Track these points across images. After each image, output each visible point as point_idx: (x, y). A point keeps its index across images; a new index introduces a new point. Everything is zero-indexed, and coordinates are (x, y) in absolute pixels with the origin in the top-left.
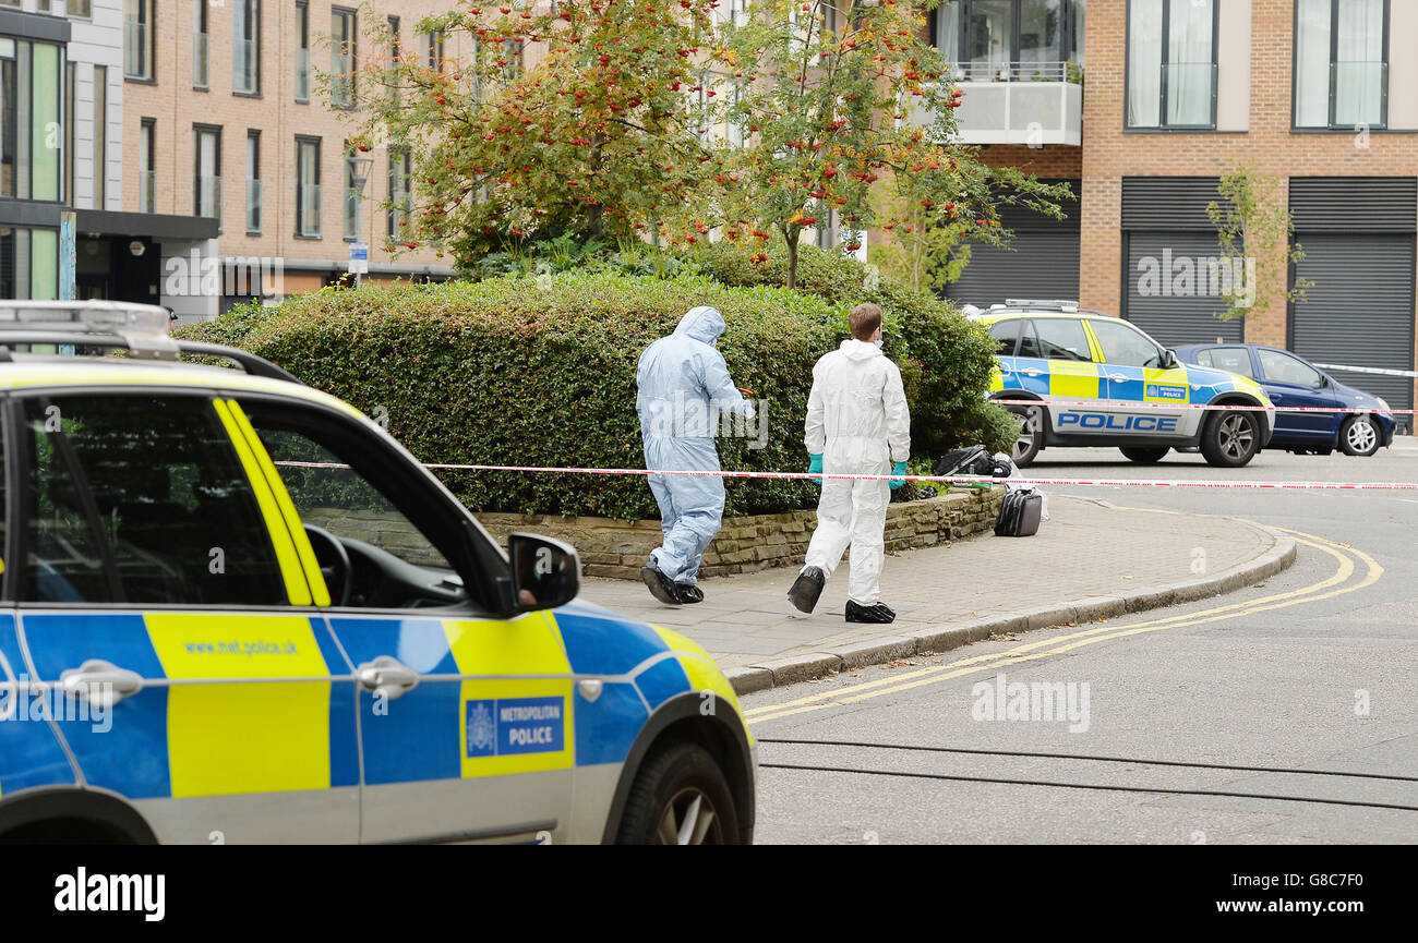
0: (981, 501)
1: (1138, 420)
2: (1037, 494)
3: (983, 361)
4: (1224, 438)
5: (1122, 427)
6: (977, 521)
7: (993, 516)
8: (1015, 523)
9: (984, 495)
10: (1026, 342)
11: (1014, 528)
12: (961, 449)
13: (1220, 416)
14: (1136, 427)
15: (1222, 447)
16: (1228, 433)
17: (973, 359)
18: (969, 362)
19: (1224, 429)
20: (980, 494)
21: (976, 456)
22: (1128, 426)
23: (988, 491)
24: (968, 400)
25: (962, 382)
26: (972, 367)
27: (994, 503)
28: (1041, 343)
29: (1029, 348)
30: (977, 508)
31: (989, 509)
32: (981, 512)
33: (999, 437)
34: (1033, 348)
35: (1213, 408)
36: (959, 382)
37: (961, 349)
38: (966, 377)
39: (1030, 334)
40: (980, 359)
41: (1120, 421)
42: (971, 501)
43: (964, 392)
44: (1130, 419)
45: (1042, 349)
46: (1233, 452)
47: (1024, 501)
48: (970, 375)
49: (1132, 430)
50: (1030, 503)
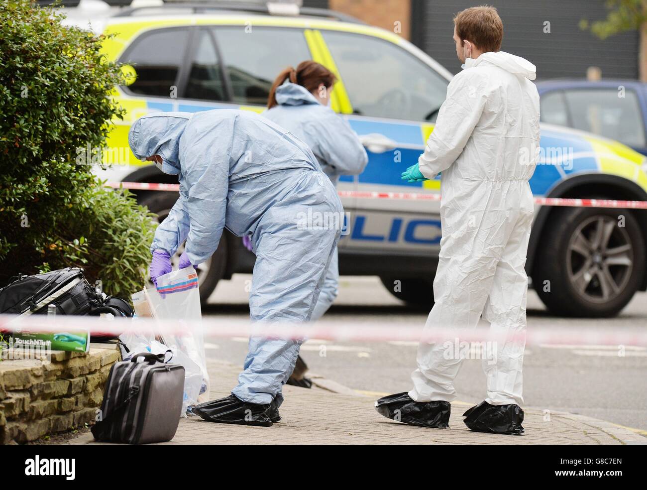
0: (67, 374)
1: (412, 225)
2: (175, 363)
3: (91, 107)
4: (578, 261)
5: (380, 238)
6: (60, 412)
7: (92, 404)
8: (131, 419)
9: (75, 364)
10: (199, 72)
11: (129, 428)
12: (42, 276)
13: (571, 218)
14: (409, 237)
15: (574, 278)
16: (585, 252)
17: (70, 103)
18: (62, 109)
19: (577, 244)
20: (65, 362)
21: (65, 289)
22: (393, 237)
23: (82, 356)
24: (59, 182)
25: (49, 148)
26: (67, 119)
27: (95, 379)
28: (226, 73)
29: (206, 84)
30: (61, 387)
31: (84, 391)
32: (69, 395)
33: (119, 253)
34: (213, 83)
35: (557, 202)
36: (43, 146)
37: (47, 82)
38: (56, 136)
39: (206, 57)
40: (83, 103)
41: (378, 226)
42: (47, 374)
43: (52, 167)
44: (397, 224)
45: (229, 83)
46: (594, 288)
47: (150, 377)
48: (64, 133)
49: (401, 245)
50: (161, 379)
